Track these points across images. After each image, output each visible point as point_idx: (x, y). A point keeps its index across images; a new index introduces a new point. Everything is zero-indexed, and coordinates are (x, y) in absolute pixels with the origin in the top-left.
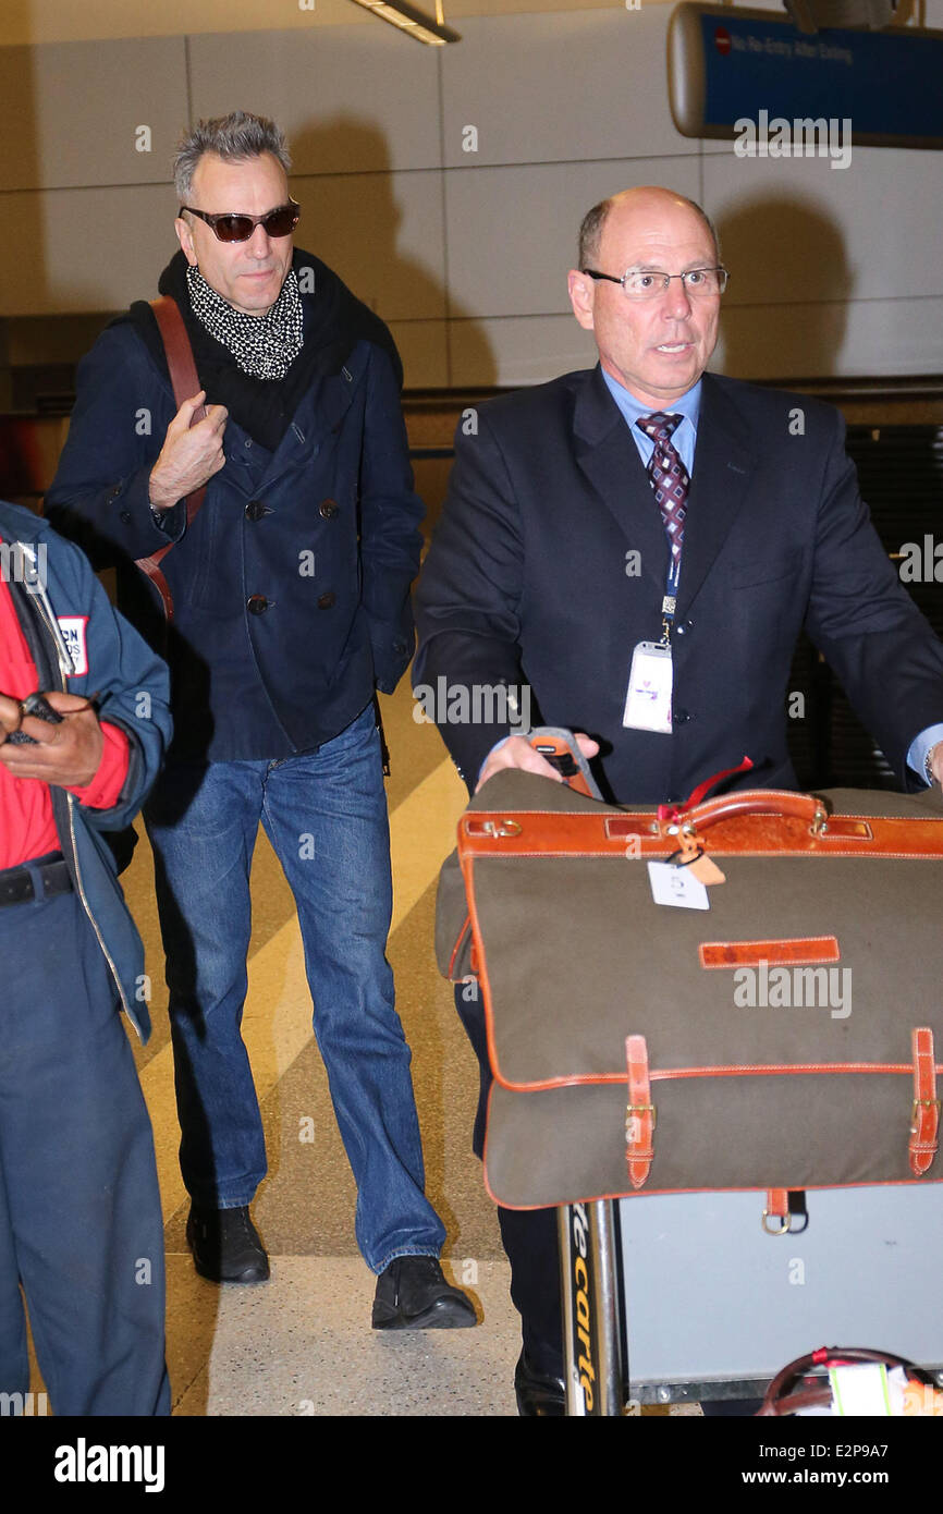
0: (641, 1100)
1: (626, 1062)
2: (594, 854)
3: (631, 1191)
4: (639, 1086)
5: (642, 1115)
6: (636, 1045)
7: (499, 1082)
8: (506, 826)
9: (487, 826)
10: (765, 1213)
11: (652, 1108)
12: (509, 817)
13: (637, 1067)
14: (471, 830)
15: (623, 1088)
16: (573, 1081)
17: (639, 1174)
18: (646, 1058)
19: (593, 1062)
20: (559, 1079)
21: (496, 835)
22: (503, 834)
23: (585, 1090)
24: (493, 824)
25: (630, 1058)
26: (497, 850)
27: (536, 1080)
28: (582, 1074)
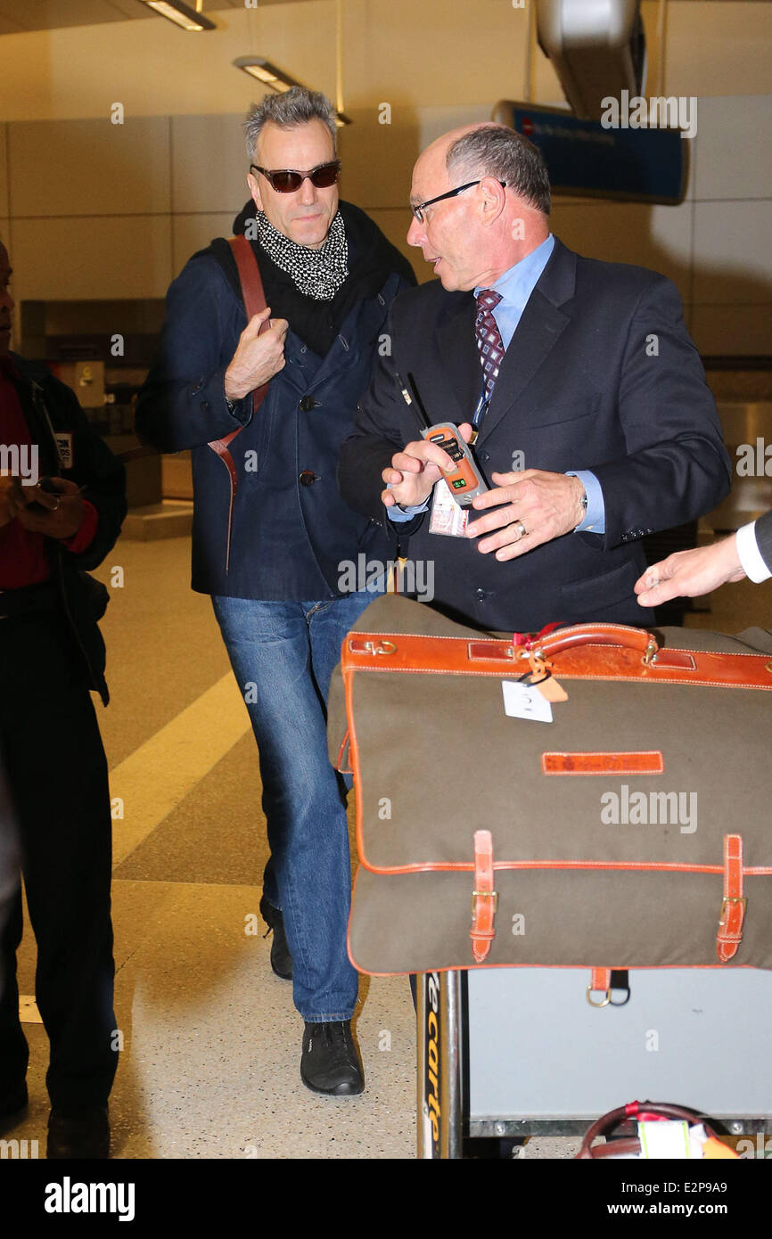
0: (485, 886)
1: (473, 852)
2: (457, 672)
3: (474, 963)
4: (484, 875)
5: (485, 899)
6: (483, 840)
7: (364, 864)
8: (383, 646)
9: (367, 646)
10: (590, 987)
11: (494, 894)
12: (387, 638)
13: (483, 857)
14: (353, 648)
15: (471, 875)
16: (427, 867)
17: (481, 951)
18: (491, 849)
19: (446, 852)
20: (416, 865)
21: (374, 653)
22: (380, 652)
23: (438, 876)
24: (372, 643)
25: (477, 850)
26: (374, 665)
27: (394, 865)
28: (434, 862)
